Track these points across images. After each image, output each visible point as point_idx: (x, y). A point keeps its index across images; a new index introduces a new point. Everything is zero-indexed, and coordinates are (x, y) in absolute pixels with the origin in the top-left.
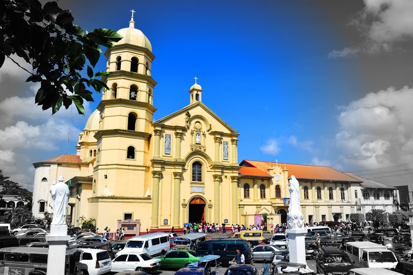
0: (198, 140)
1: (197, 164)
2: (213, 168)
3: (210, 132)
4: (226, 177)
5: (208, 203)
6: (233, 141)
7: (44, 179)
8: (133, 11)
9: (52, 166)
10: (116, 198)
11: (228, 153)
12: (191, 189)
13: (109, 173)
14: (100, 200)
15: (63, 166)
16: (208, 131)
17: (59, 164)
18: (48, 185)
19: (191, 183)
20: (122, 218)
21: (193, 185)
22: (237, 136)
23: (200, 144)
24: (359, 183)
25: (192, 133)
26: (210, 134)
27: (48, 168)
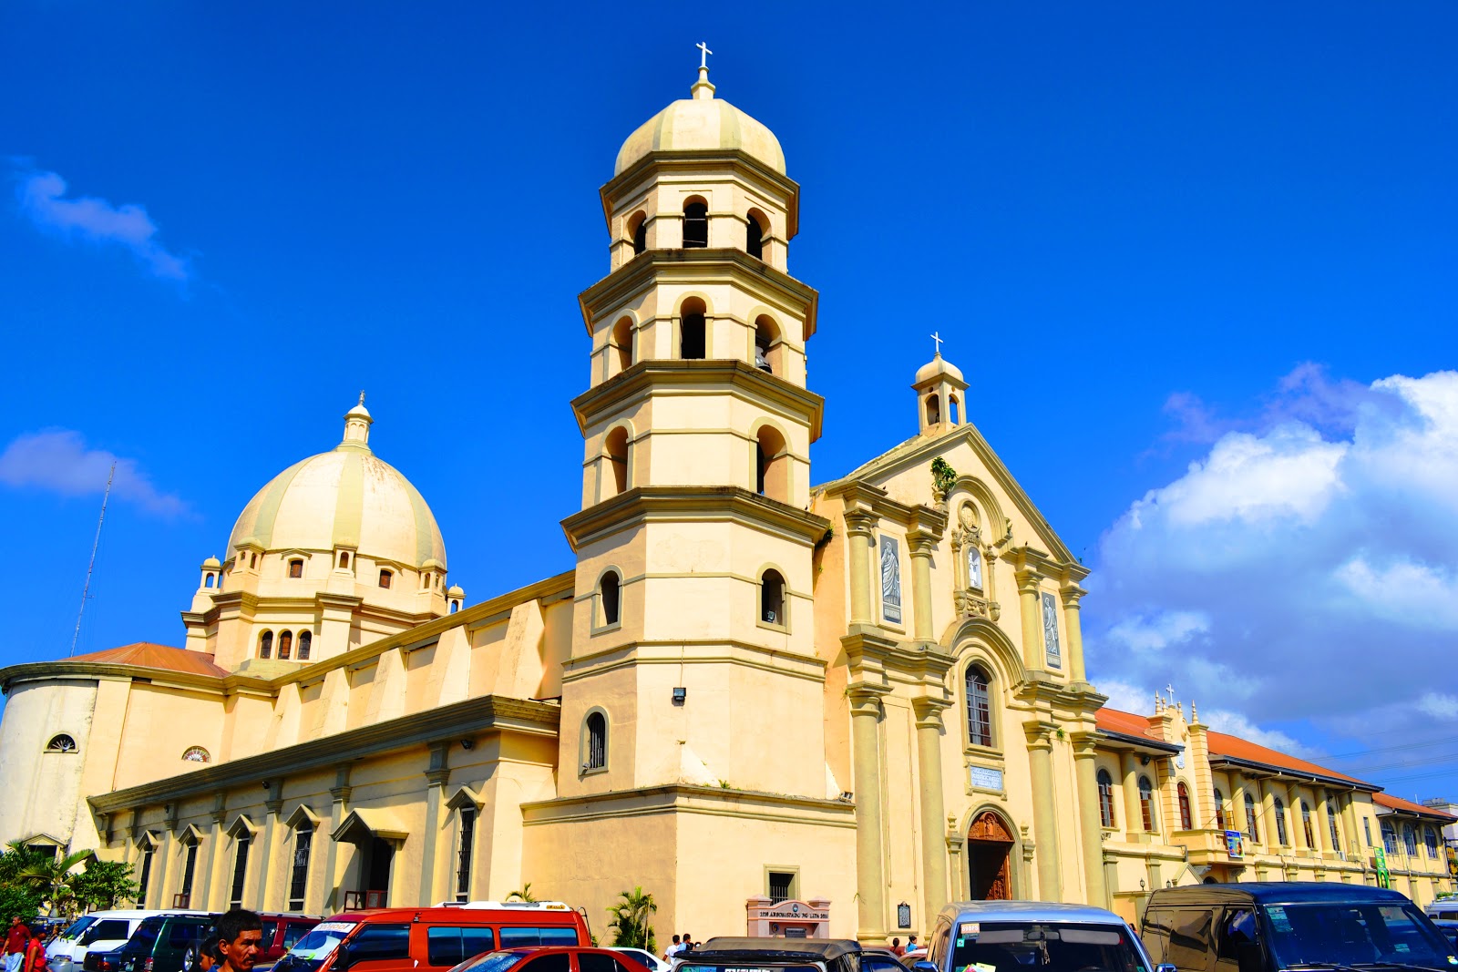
0: (976, 578)
1: (978, 674)
2: (1025, 695)
3: (1006, 548)
4: (1060, 734)
5: (1020, 838)
6: (1068, 594)
7: (62, 742)
8: (703, 47)
9: (106, 684)
10: (738, 797)
11: (1057, 640)
12: (969, 778)
13: (689, 677)
14: (681, 801)
15: (157, 689)
16: (1000, 544)
17: (140, 680)
18: (80, 770)
19: (969, 752)
20: (762, 890)
21: (973, 759)
22: (1079, 578)
23: (980, 592)
24: (1369, 791)
25: (956, 546)
26: (1006, 557)
27: (89, 691)
